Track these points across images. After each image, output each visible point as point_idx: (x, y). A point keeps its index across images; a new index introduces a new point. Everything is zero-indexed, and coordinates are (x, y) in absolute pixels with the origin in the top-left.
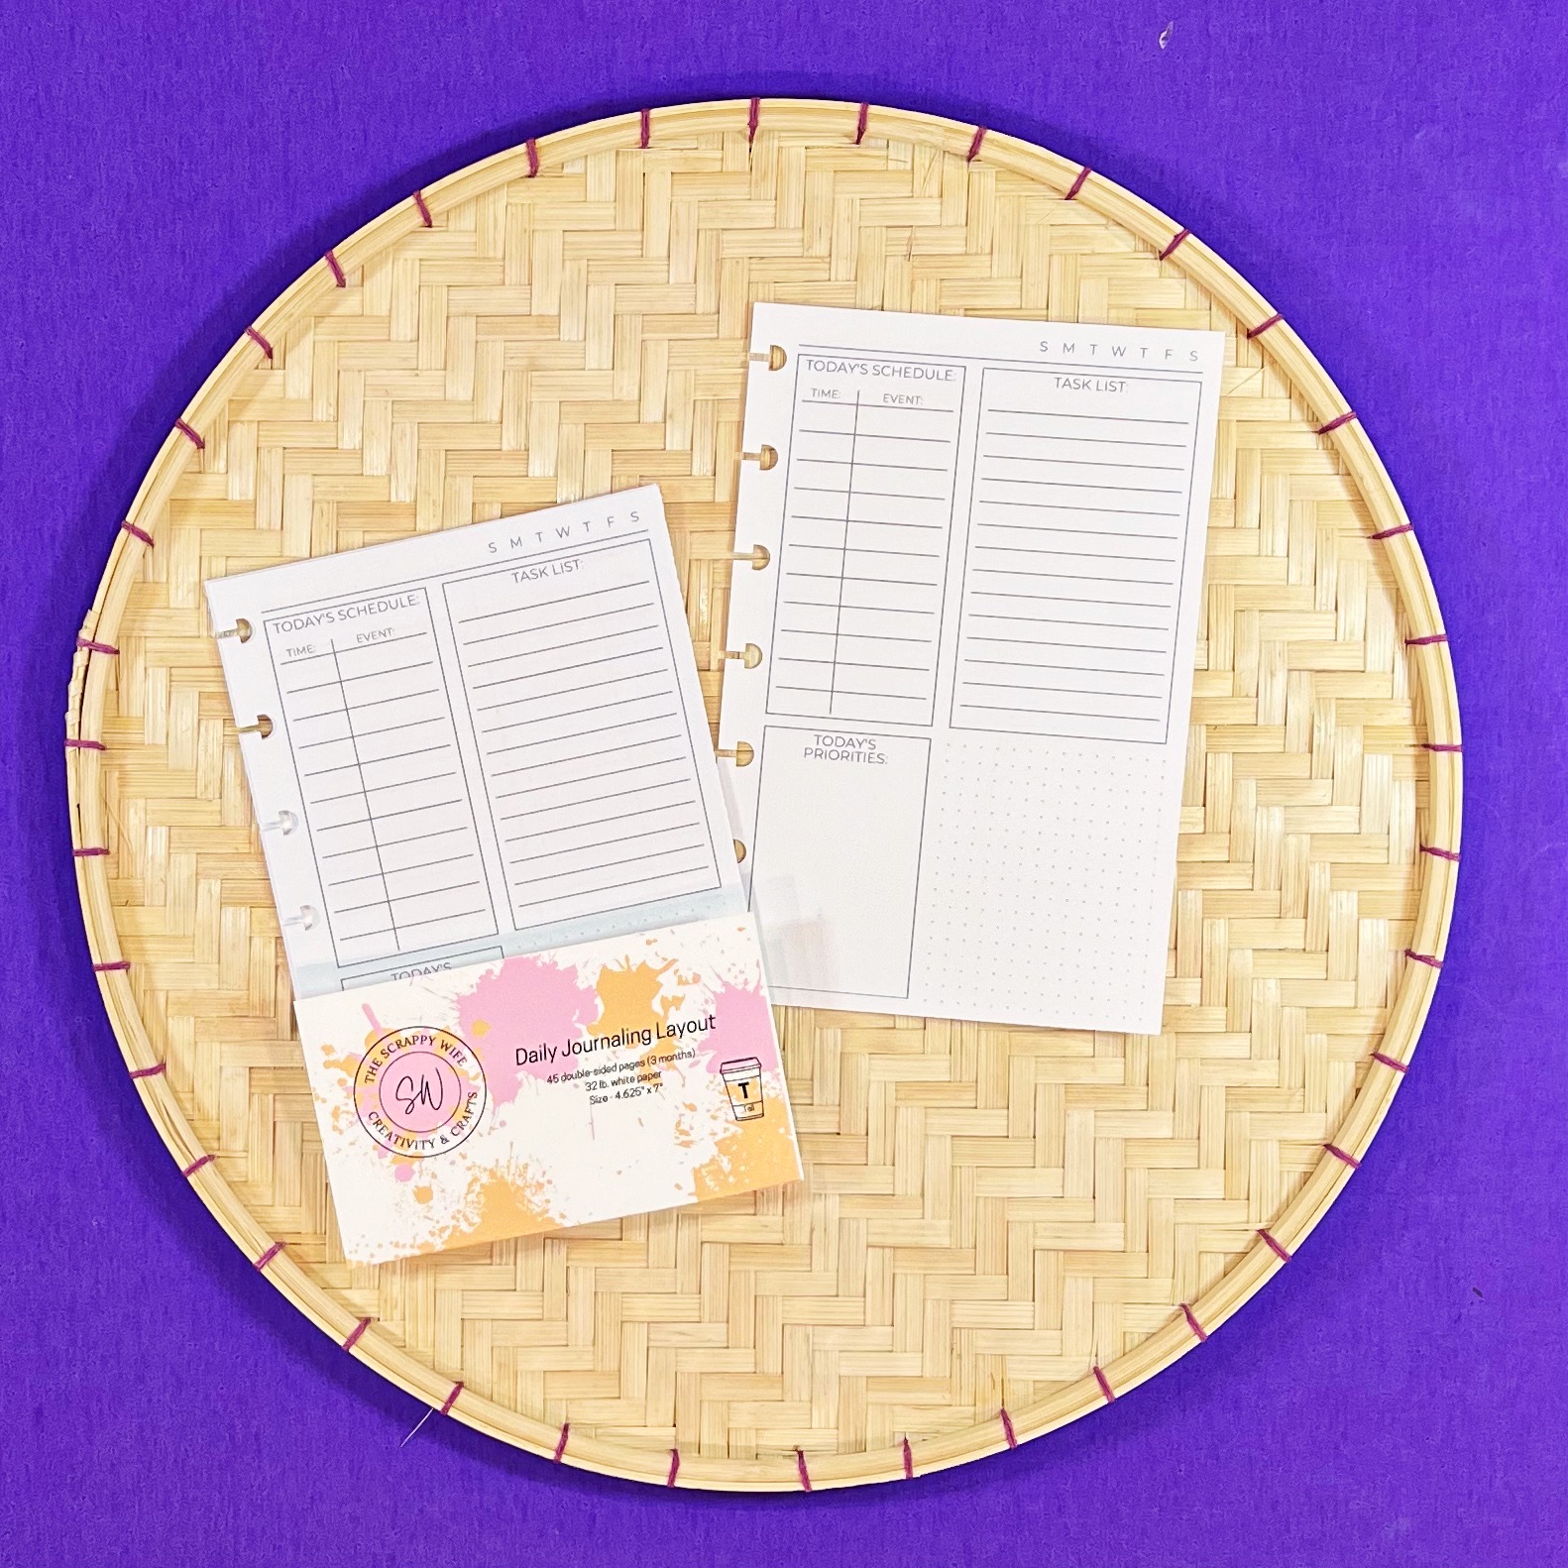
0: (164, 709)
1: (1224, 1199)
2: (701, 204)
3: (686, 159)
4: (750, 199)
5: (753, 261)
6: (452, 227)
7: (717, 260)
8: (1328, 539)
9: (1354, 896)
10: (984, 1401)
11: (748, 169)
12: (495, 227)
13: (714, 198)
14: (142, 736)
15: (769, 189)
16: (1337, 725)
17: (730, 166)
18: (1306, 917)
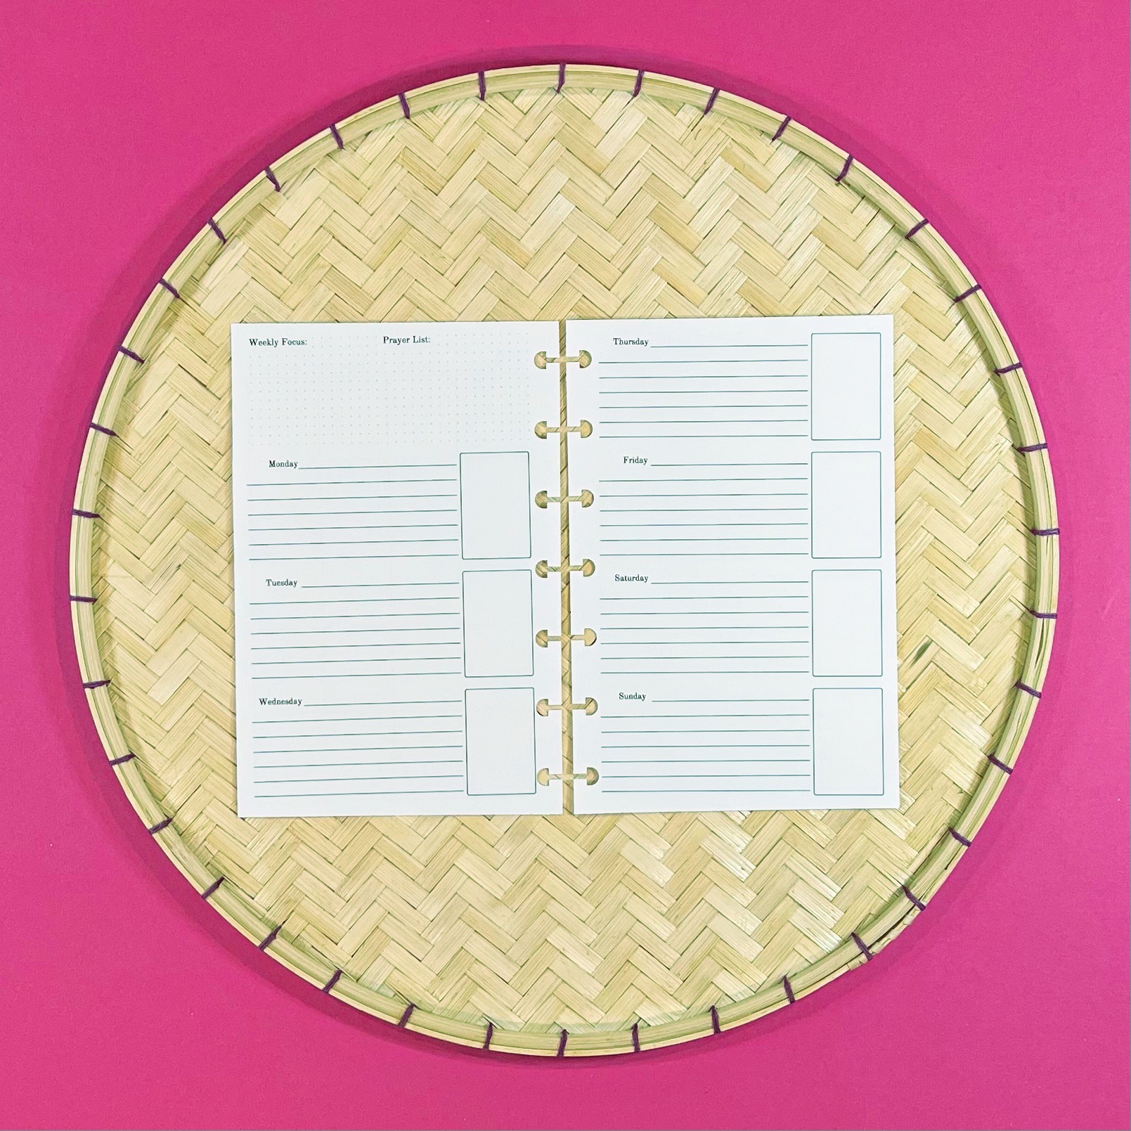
0: (853, 882)
1: (488, 134)
2: (334, 914)
3: (323, 946)
4: (306, 895)
5: (331, 861)
6: (480, 1014)
7: (350, 877)
8: (141, 454)
9: (283, 245)
10: (712, 126)
11: (294, 913)
12: (456, 994)
13: (325, 912)
15: (290, 892)
17: (302, 923)
18: (319, 255)
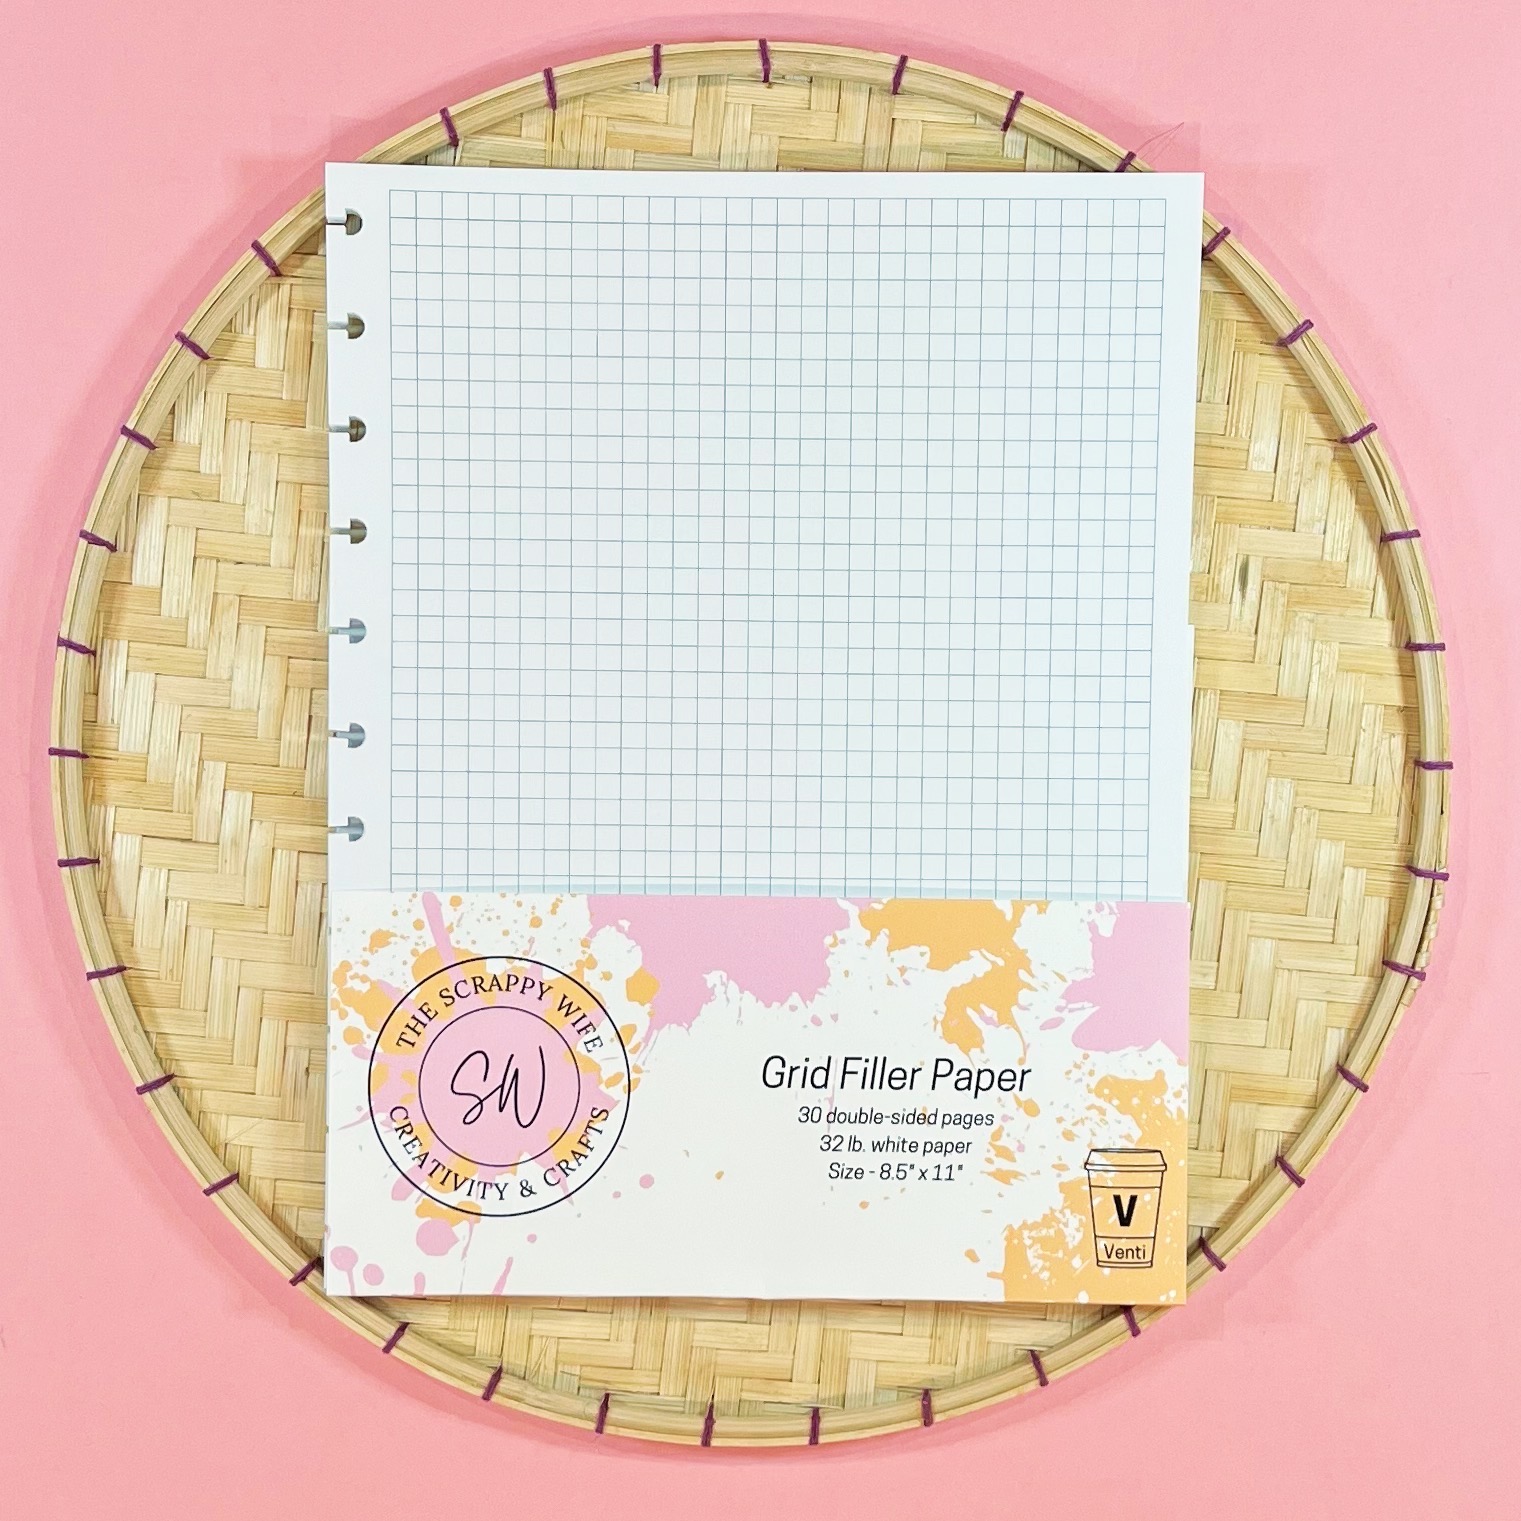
0: (1343, 903)
2: (764, 1348)
3: (776, 1393)
4: (717, 1349)
6: (1012, 1348)
8: (171, 971)
9: (165, 611)
10: (573, 120)
11: (717, 1380)
12: (968, 1343)
13: (752, 1354)
14: (1369, 877)
15: (696, 1357)
16: (173, 784)
17: (734, 1384)
18: (216, 594)
